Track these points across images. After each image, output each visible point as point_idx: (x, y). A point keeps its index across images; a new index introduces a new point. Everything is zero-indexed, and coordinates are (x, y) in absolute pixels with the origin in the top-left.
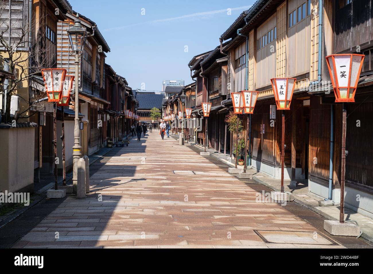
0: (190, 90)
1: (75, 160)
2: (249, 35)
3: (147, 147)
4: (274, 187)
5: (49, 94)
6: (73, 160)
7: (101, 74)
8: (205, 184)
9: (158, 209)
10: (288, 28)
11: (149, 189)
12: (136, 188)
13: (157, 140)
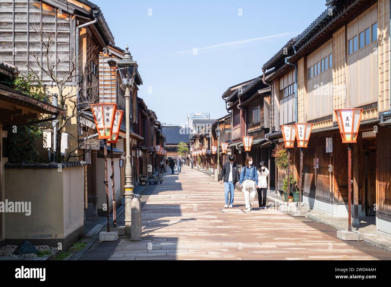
0: (223, 123)
1: (127, 200)
2: (297, 64)
3: (182, 184)
4: (335, 225)
5: (100, 131)
6: (125, 200)
7: (134, 108)
8: (261, 224)
9: (222, 251)
10: (347, 56)
11: (204, 230)
12: (189, 229)
13: (190, 177)
